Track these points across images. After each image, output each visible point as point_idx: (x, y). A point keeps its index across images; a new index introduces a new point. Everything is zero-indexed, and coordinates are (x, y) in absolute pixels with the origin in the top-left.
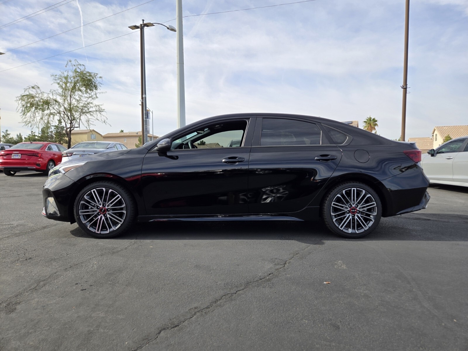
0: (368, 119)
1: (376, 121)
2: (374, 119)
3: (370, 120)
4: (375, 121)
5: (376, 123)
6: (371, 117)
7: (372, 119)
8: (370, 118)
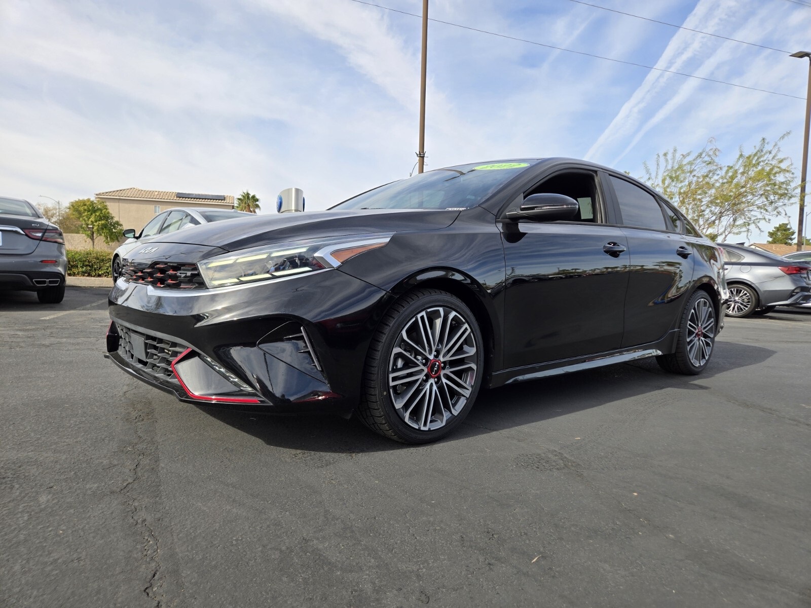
0: (244, 195)
1: (257, 200)
2: (254, 197)
3: (248, 197)
4: (255, 199)
5: (257, 203)
6: (249, 192)
7: (250, 196)
8: (248, 194)
